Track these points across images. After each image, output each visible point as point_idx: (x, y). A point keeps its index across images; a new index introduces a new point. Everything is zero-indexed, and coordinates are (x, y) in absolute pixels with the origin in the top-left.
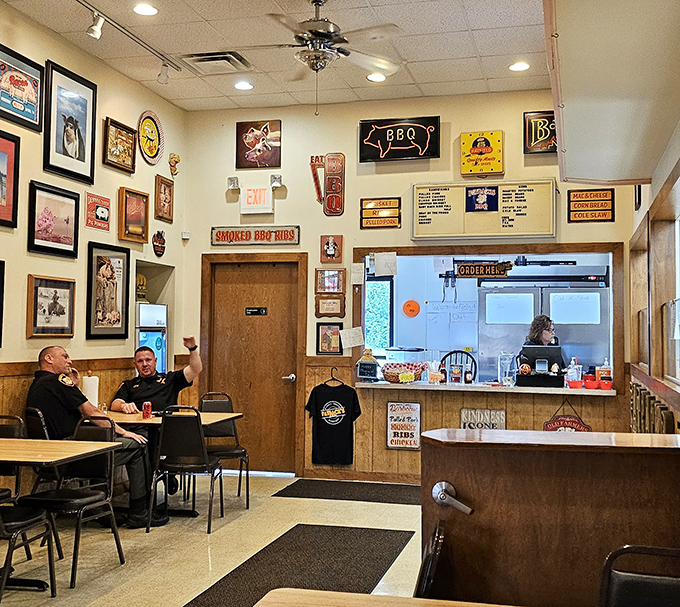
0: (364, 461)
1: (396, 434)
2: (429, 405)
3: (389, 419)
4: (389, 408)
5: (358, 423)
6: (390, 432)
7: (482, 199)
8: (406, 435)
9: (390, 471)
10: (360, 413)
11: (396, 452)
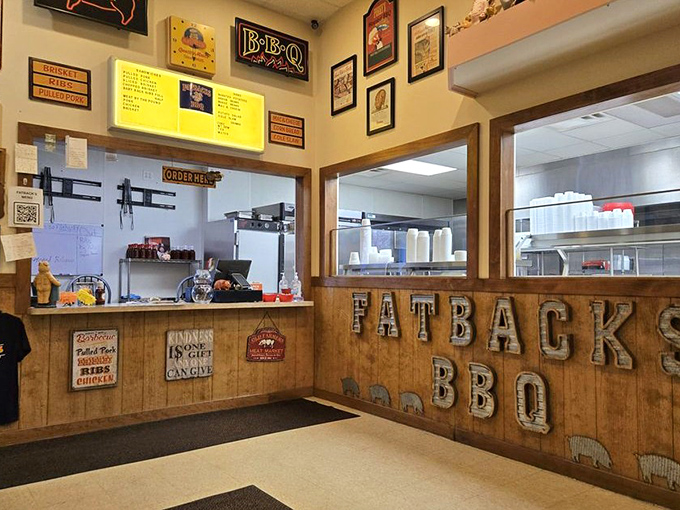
0: (34, 414)
1: (84, 371)
2: (128, 331)
3: (75, 353)
4: (75, 339)
5: (25, 365)
6: (77, 369)
7: (198, 98)
8: (99, 370)
9: (74, 420)
10: (28, 350)
11: (83, 394)
